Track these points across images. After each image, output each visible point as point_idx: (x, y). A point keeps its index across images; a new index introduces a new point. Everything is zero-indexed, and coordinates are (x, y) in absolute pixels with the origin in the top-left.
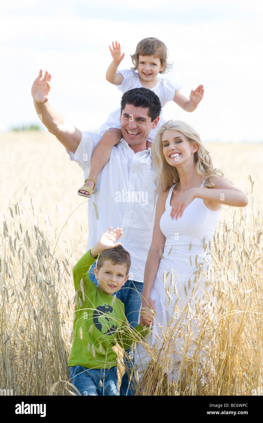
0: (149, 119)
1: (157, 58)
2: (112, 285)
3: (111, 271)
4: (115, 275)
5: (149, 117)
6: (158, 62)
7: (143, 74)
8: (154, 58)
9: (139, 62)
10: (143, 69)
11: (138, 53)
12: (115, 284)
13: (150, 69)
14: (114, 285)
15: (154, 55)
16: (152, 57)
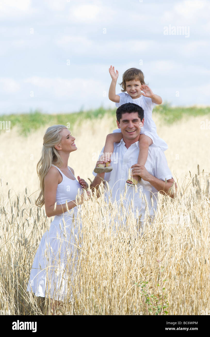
0: (139, 119)
1: (138, 80)
5: (139, 118)
6: (138, 83)
7: (131, 93)
8: (136, 81)
9: (126, 86)
10: (130, 90)
11: (125, 80)
13: (135, 89)
15: (135, 79)
16: (134, 81)
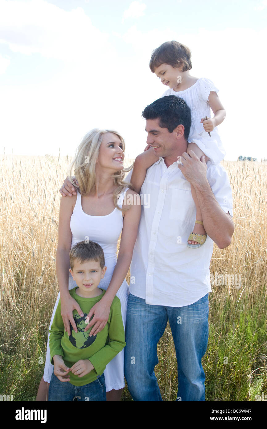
2: (88, 284)
3: (83, 270)
4: (87, 273)
12: (91, 282)
14: (90, 284)
